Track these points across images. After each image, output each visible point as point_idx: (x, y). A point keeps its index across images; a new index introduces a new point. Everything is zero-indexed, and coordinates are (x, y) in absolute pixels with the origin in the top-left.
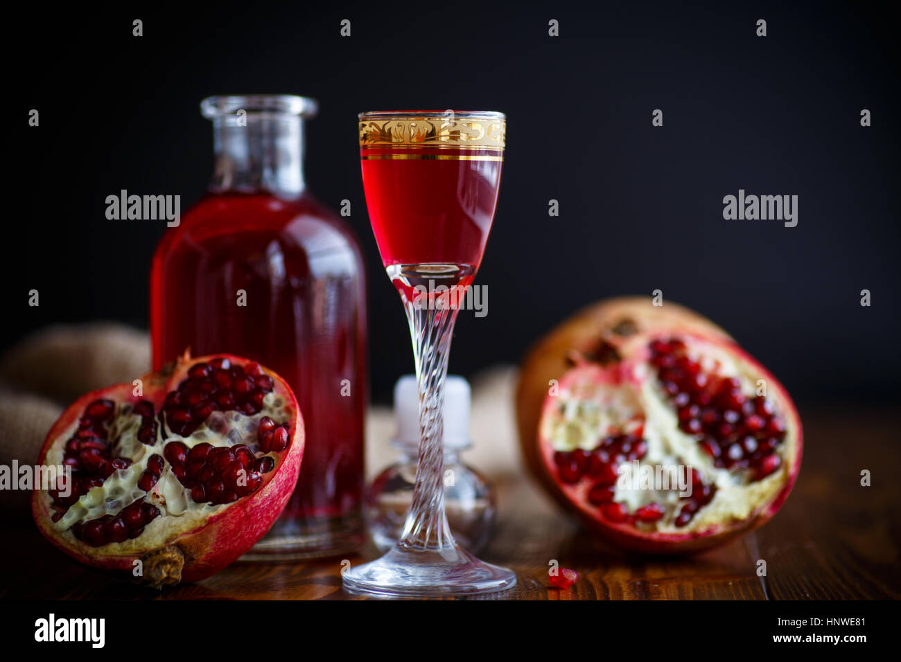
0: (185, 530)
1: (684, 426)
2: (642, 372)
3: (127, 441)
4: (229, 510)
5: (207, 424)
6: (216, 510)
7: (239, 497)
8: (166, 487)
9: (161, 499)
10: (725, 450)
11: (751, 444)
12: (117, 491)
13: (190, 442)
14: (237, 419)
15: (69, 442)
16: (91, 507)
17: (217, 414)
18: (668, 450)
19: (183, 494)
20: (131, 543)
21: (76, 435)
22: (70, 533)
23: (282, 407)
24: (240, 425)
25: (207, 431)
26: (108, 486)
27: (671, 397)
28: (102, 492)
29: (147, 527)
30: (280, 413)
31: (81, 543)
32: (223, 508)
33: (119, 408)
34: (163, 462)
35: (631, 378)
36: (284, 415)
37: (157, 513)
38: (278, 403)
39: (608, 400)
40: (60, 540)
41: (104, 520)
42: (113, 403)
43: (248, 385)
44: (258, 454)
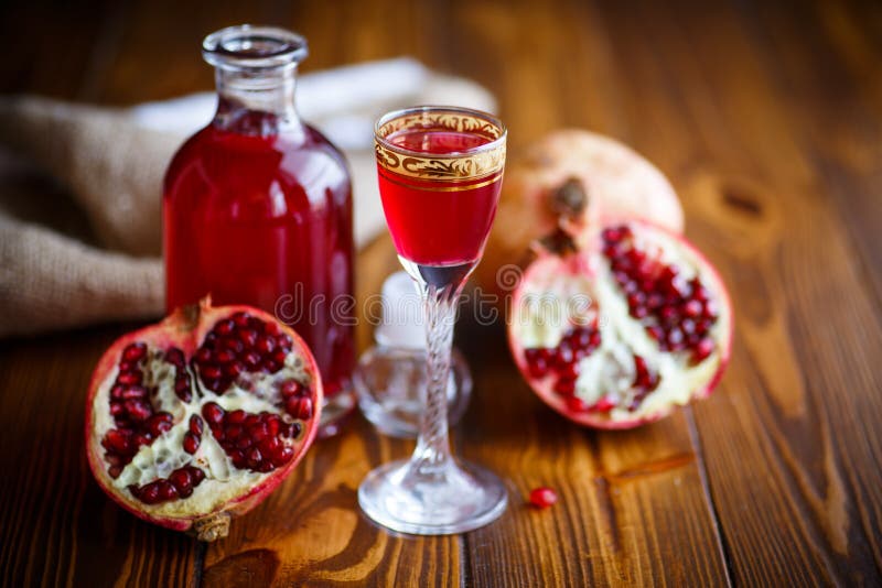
0: (230, 497)
1: (633, 311)
2: (596, 263)
3: (166, 394)
4: (269, 480)
5: (237, 383)
6: (256, 479)
7: (276, 466)
8: (209, 451)
9: (206, 463)
10: (667, 333)
11: (690, 326)
12: (165, 452)
13: (224, 402)
14: (263, 379)
15: (112, 391)
16: (145, 467)
17: (245, 376)
18: (619, 337)
19: (225, 460)
20: (182, 505)
21: (118, 383)
22: (127, 492)
23: (302, 368)
24: (266, 383)
25: (238, 390)
26: (157, 446)
27: (621, 286)
28: (152, 454)
29: (196, 490)
30: (300, 372)
31: (139, 502)
32: (263, 477)
33: (152, 353)
34: (202, 423)
35: (586, 270)
36: (304, 374)
37: (203, 476)
38: (298, 363)
39: (567, 287)
40: (119, 496)
41: (158, 483)
42: (145, 347)
43: (270, 346)
44: (286, 418)
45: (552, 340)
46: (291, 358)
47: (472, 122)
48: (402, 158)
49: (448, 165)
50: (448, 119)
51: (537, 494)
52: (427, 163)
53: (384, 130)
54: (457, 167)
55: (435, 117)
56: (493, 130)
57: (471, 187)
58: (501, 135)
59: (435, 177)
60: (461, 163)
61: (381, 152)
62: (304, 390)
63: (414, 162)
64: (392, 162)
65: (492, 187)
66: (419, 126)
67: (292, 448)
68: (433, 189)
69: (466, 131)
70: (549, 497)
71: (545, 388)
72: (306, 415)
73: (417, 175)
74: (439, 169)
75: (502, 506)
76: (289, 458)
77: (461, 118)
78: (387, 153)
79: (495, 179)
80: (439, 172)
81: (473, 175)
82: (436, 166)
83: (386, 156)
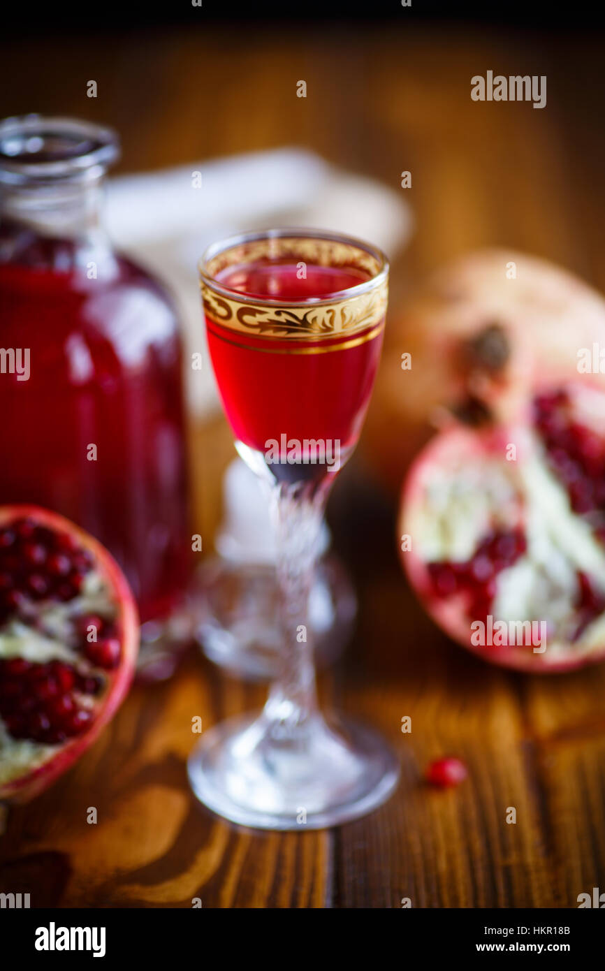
1: (576, 505)
6: (39, 755)
7: (68, 736)
14: (53, 611)
17: (28, 607)
23: (107, 595)
24: (58, 617)
32: (50, 752)
36: (109, 605)
38: (102, 589)
43: (64, 564)
44: (84, 668)
45: (462, 547)
46: (92, 582)
47: (341, 253)
48: (235, 307)
49: (301, 317)
50: (308, 248)
51: (438, 767)
52: (271, 314)
53: (214, 265)
54: (314, 319)
55: (289, 245)
56: (370, 263)
57: (335, 348)
58: (380, 270)
59: (283, 334)
60: (320, 314)
61: (208, 298)
62: (109, 628)
63: (253, 313)
64: (222, 311)
65: (367, 347)
66: (265, 260)
67: (89, 712)
68: (283, 352)
69: (334, 265)
70: (455, 771)
71: (452, 614)
72: (111, 664)
73: (256, 331)
74: (288, 323)
75: (389, 784)
76: (87, 726)
77: (325, 246)
78: (216, 299)
79: (372, 335)
80: (289, 327)
81: (338, 330)
82: (283, 318)
83: (214, 304)
